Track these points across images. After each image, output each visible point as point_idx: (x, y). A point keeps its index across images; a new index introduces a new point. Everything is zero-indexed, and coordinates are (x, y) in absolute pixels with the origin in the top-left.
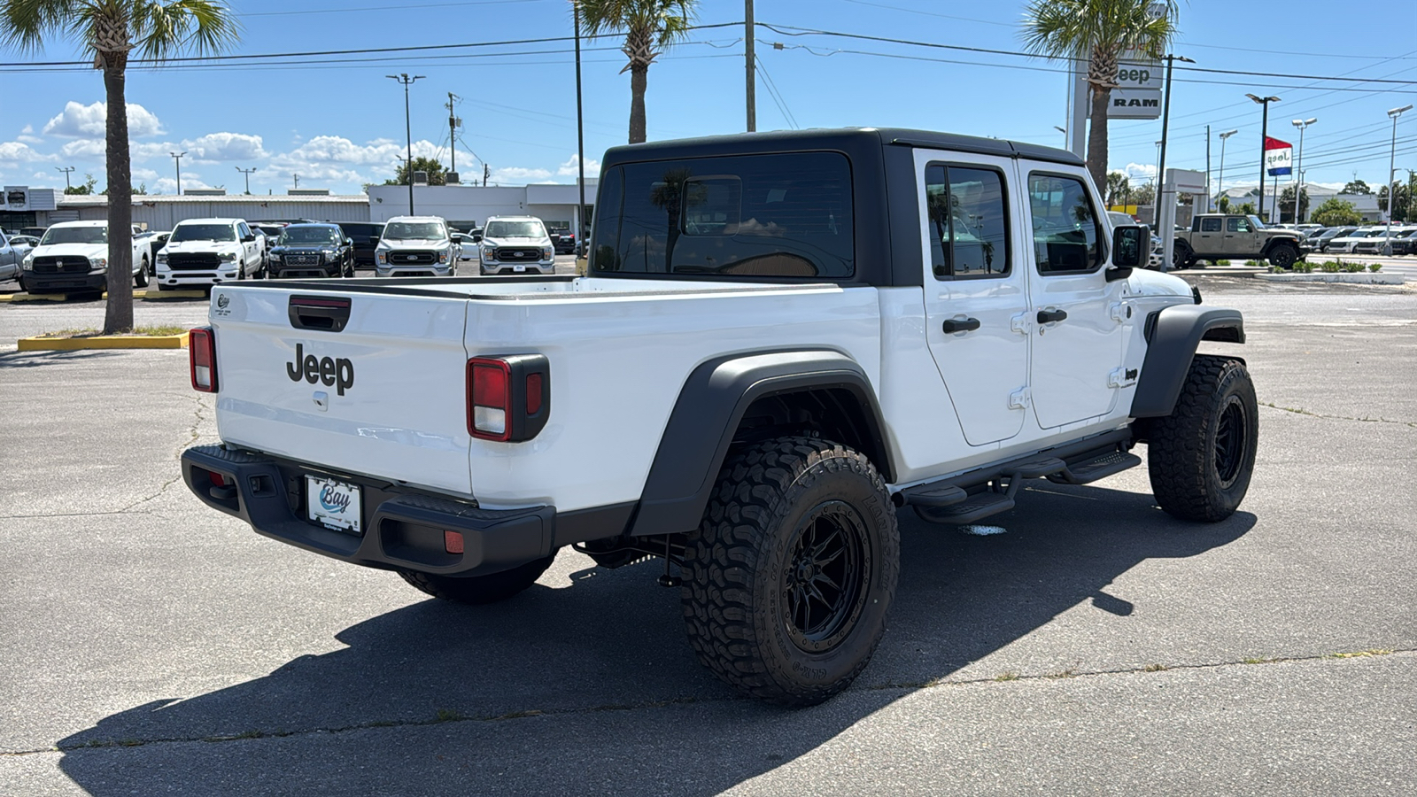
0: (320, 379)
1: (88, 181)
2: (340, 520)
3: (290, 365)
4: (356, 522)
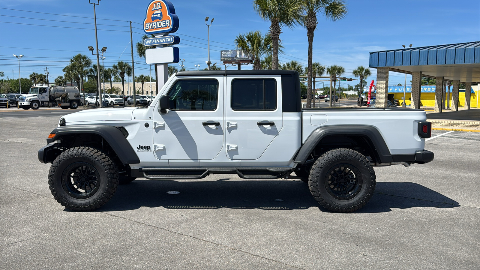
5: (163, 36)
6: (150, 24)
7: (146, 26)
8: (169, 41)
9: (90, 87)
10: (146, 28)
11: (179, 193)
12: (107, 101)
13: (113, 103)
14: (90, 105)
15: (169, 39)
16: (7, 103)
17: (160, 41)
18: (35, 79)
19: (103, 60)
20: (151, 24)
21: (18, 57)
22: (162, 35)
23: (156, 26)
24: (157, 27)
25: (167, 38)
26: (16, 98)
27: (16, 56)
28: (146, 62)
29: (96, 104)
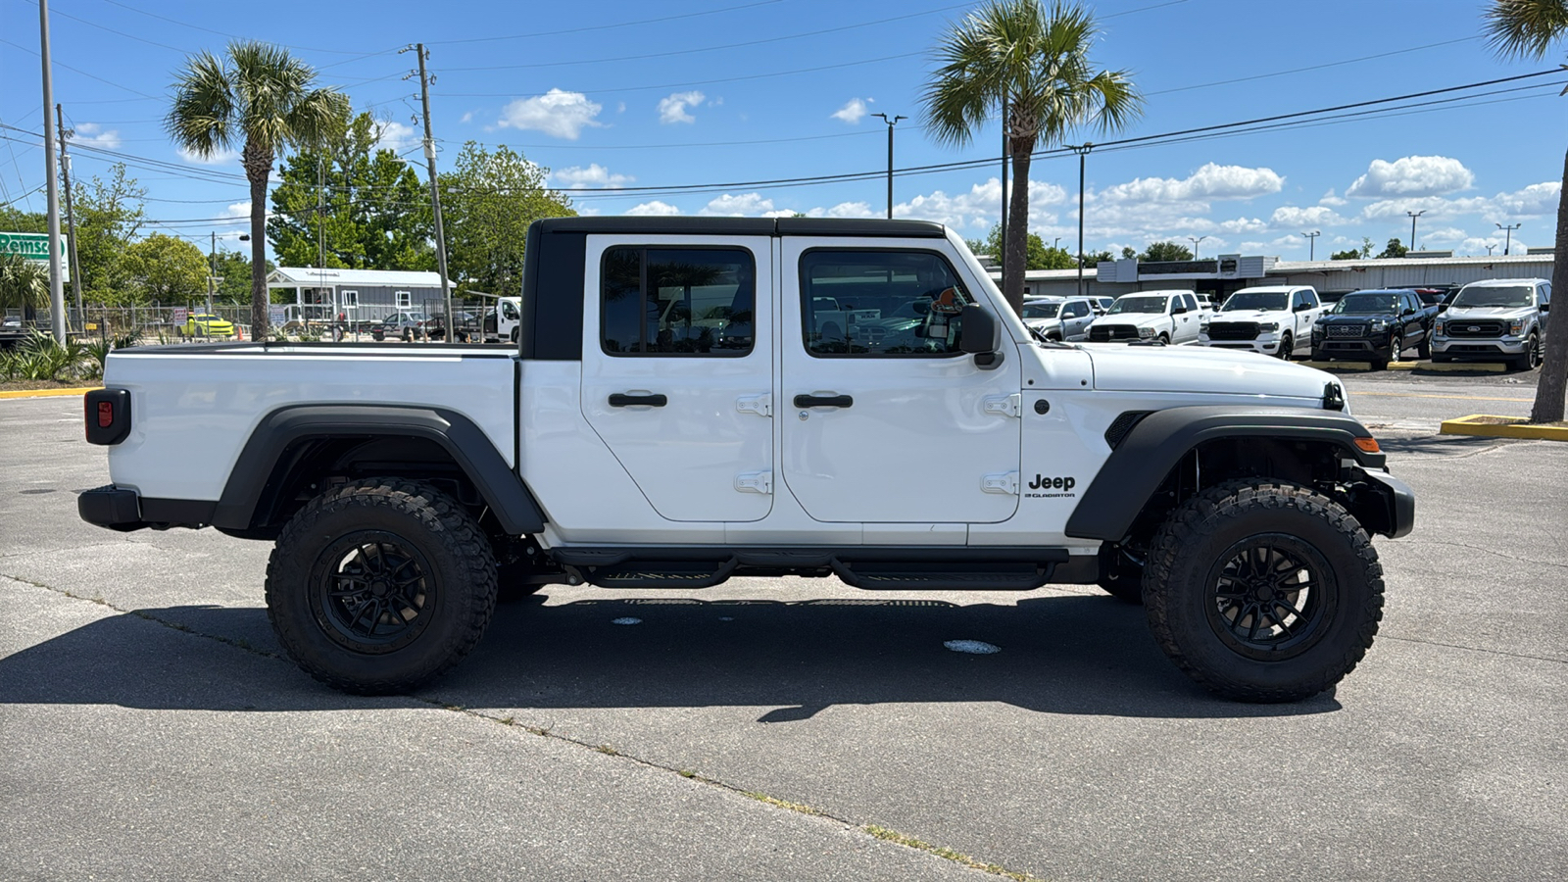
1: (1365, 244)
11: (948, 644)
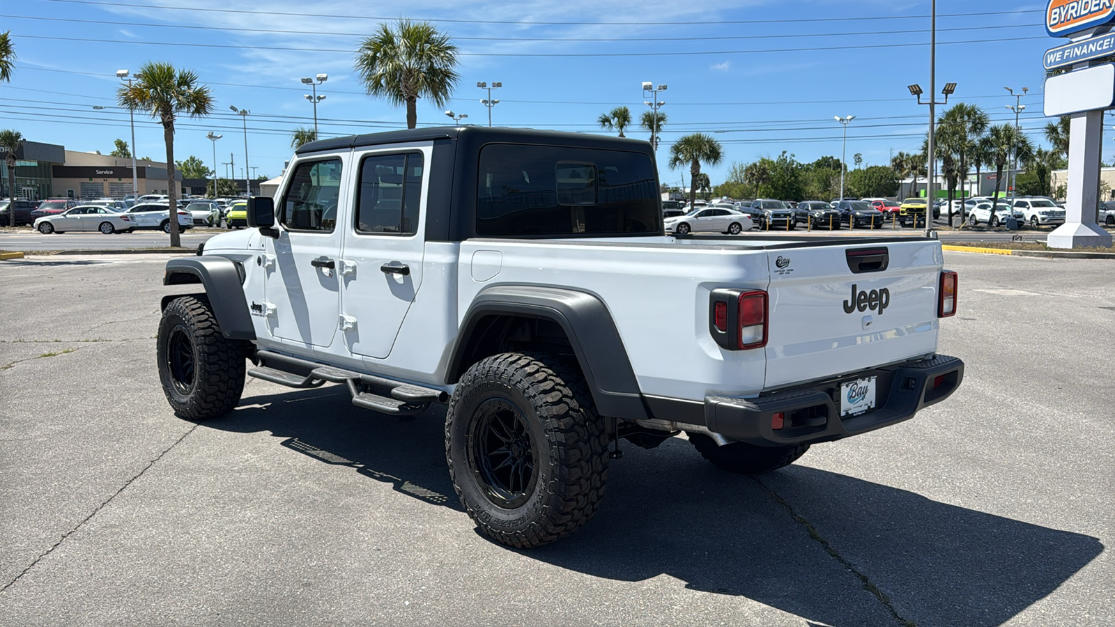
0: (868, 307)
2: (861, 406)
3: (846, 302)
4: (871, 402)
5: (1093, 37)
6: (1062, 8)
7: (1053, 17)
8: (1104, 48)
9: (1031, 181)
10: (1052, 23)
12: (1021, 216)
13: (1037, 220)
14: (979, 225)
15: (1105, 44)
16: (786, 221)
17: (1083, 52)
18: (902, 166)
19: (1017, 113)
20: (1064, 9)
21: (843, 120)
22: (1091, 35)
23: (1076, 12)
24: (1078, 15)
25: (1102, 42)
26: (808, 210)
27: (840, 120)
28: (1043, 112)
29: (990, 223)
